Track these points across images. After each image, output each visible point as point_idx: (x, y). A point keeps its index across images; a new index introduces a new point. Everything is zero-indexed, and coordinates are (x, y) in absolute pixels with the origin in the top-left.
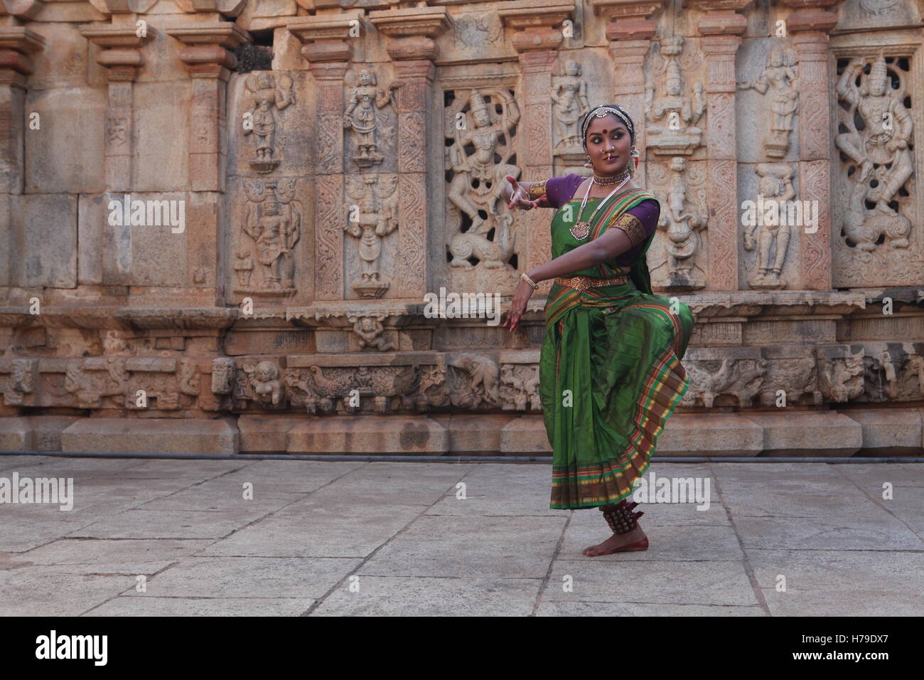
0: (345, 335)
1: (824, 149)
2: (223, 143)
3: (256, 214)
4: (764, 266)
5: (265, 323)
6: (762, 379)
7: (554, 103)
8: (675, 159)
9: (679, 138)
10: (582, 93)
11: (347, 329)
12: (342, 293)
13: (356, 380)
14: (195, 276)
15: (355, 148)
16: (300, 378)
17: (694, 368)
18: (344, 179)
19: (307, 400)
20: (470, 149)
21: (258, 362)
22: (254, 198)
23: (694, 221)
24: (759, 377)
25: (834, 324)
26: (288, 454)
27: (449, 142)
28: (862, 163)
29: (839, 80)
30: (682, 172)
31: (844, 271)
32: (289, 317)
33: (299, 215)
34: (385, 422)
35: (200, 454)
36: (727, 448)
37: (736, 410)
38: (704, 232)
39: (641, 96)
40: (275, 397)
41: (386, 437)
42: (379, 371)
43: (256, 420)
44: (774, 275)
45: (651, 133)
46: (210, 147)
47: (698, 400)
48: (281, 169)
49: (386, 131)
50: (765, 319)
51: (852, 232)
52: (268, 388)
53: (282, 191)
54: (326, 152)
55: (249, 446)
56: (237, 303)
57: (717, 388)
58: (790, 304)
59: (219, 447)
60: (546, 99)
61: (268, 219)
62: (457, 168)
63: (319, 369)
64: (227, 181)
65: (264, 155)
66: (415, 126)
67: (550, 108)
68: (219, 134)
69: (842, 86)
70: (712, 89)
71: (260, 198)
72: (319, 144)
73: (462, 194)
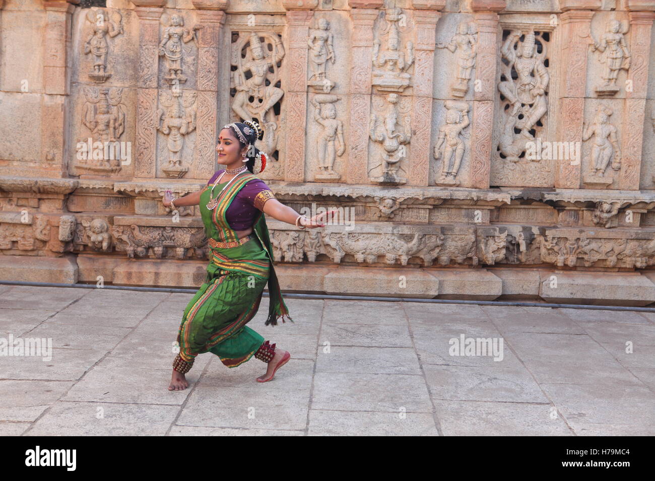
0: (156, 202)
1: (491, 94)
2: (69, 60)
3: (92, 112)
4: (446, 170)
5: (98, 191)
6: (440, 248)
7: (310, 48)
8: (391, 95)
9: (395, 80)
10: (329, 42)
11: (157, 199)
12: (154, 173)
13: (163, 236)
14: (47, 156)
15: (167, 70)
16: (123, 232)
17: (396, 239)
18: (158, 92)
19: (128, 248)
20: (249, 75)
21: (93, 219)
22: (91, 100)
23: (402, 139)
24: (438, 246)
25: (489, 212)
26: (114, 285)
27: (234, 68)
28: (515, 103)
29: (503, 44)
30: (395, 104)
31: (498, 175)
32: (116, 190)
33: (124, 115)
34: (182, 265)
35: (50, 283)
36: (415, 293)
37: (422, 266)
38: (408, 146)
39: (370, 49)
40: (105, 245)
41: (183, 276)
42: (180, 230)
43: (90, 259)
44: (452, 177)
45: (376, 76)
46: (60, 62)
47: (397, 260)
48: (111, 80)
49: (189, 59)
50: (444, 206)
51: (504, 149)
52: (100, 238)
53: (112, 97)
54: (145, 72)
55: (85, 278)
56: (78, 175)
57: (410, 253)
58: (462, 198)
59: (64, 278)
60: (304, 45)
61: (102, 116)
62: (238, 88)
63: (136, 227)
64: (71, 86)
65: (99, 70)
66: (211, 57)
67: (307, 51)
68: (66, 53)
69: (505, 50)
70: (419, 47)
71: (96, 100)
72: (140, 66)
73: (242, 106)
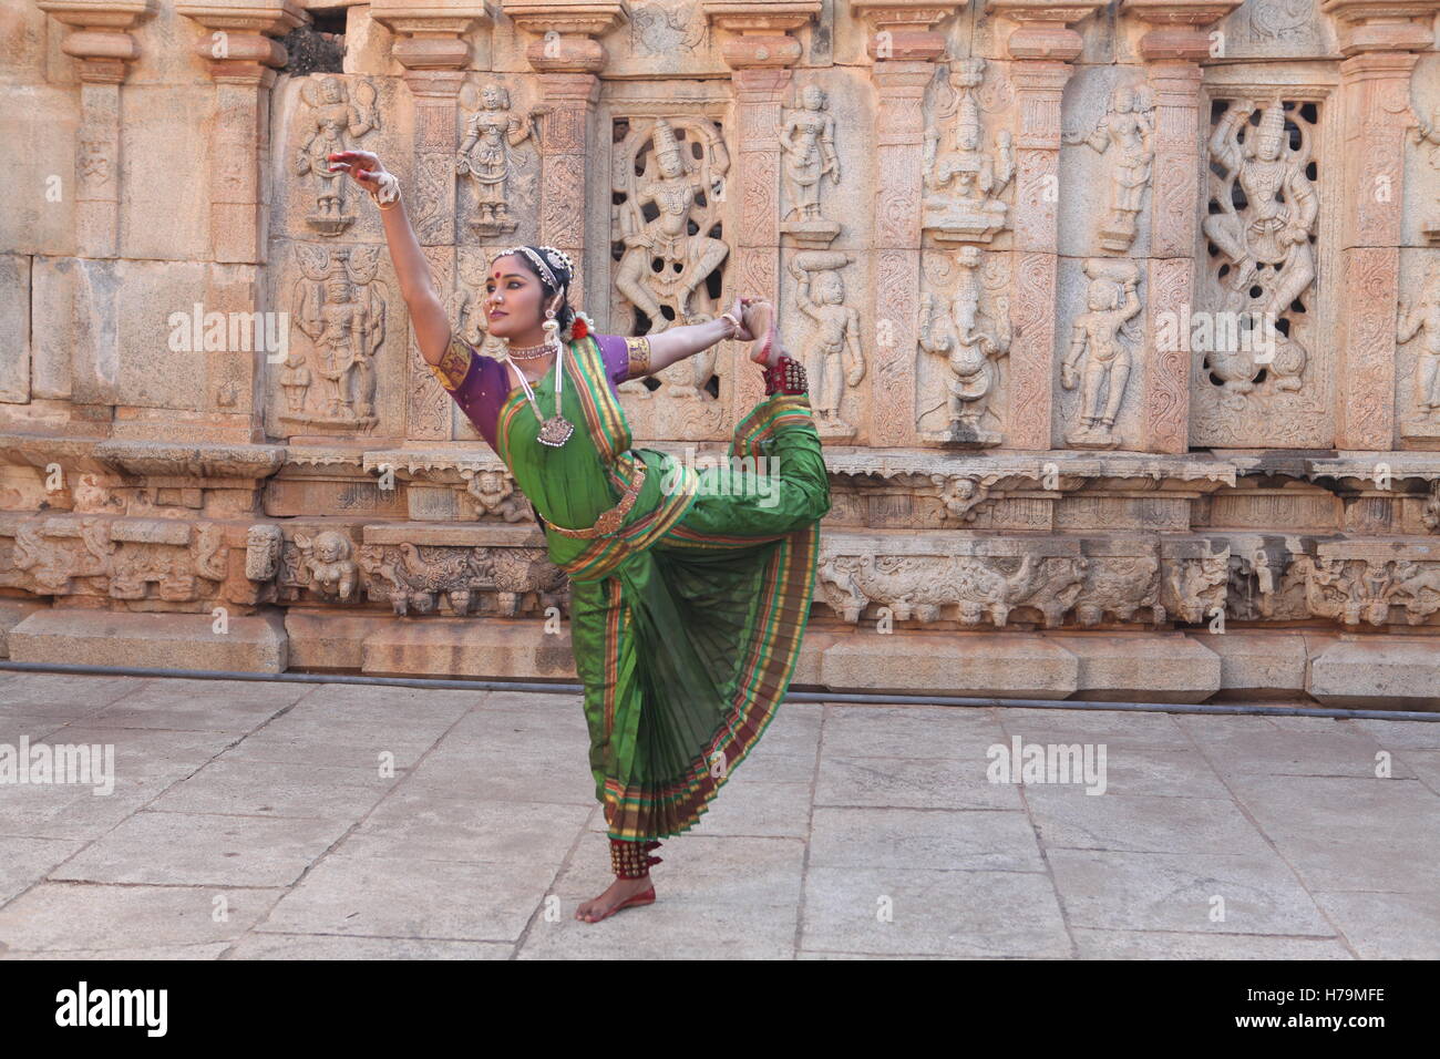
0: (454, 493)
1: (1188, 241)
2: (265, 186)
3: (316, 300)
4: (1089, 414)
5: (329, 471)
6: (1080, 587)
7: (784, 151)
8: (966, 249)
9: (972, 217)
10: (827, 136)
11: (457, 487)
12: (449, 430)
13: (469, 566)
14: (219, 396)
15: (474, 206)
16: (383, 560)
17: (981, 567)
18: (456, 254)
19: (394, 595)
20: (651, 212)
21: (318, 533)
22: (312, 274)
23: (990, 346)
24: (1075, 583)
25: (1188, 505)
26: (365, 674)
27: (619, 198)
28: (1241, 262)
29: (1213, 132)
30: (974, 269)
31: (1206, 423)
32: (367, 467)
33: (383, 304)
34: (513, 630)
35: (227, 671)
36: (1025, 687)
37: (1039, 628)
38: (1004, 361)
39: (918, 149)
40: (345, 587)
41: (514, 654)
42: (506, 554)
43: (313, 618)
44: (1104, 428)
45: (931, 208)
46: (245, 194)
47: (983, 614)
48: (354, 230)
49: (522, 181)
50: (1086, 494)
51: (1220, 364)
52: (334, 574)
53: (357, 266)
54: (428, 210)
55: (304, 660)
56: (285, 436)
57: (1013, 598)
58: (1127, 475)
59: (257, 661)
60: (773, 144)
61: (335, 309)
62: (629, 241)
63: (412, 547)
64: (270, 244)
65: (329, 208)
66: (568, 176)
67: (778, 158)
68: (259, 172)
69: (1217, 144)
70: (1026, 144)
71: (322, 274)
72: (418, 198)
73: (637, 280)
